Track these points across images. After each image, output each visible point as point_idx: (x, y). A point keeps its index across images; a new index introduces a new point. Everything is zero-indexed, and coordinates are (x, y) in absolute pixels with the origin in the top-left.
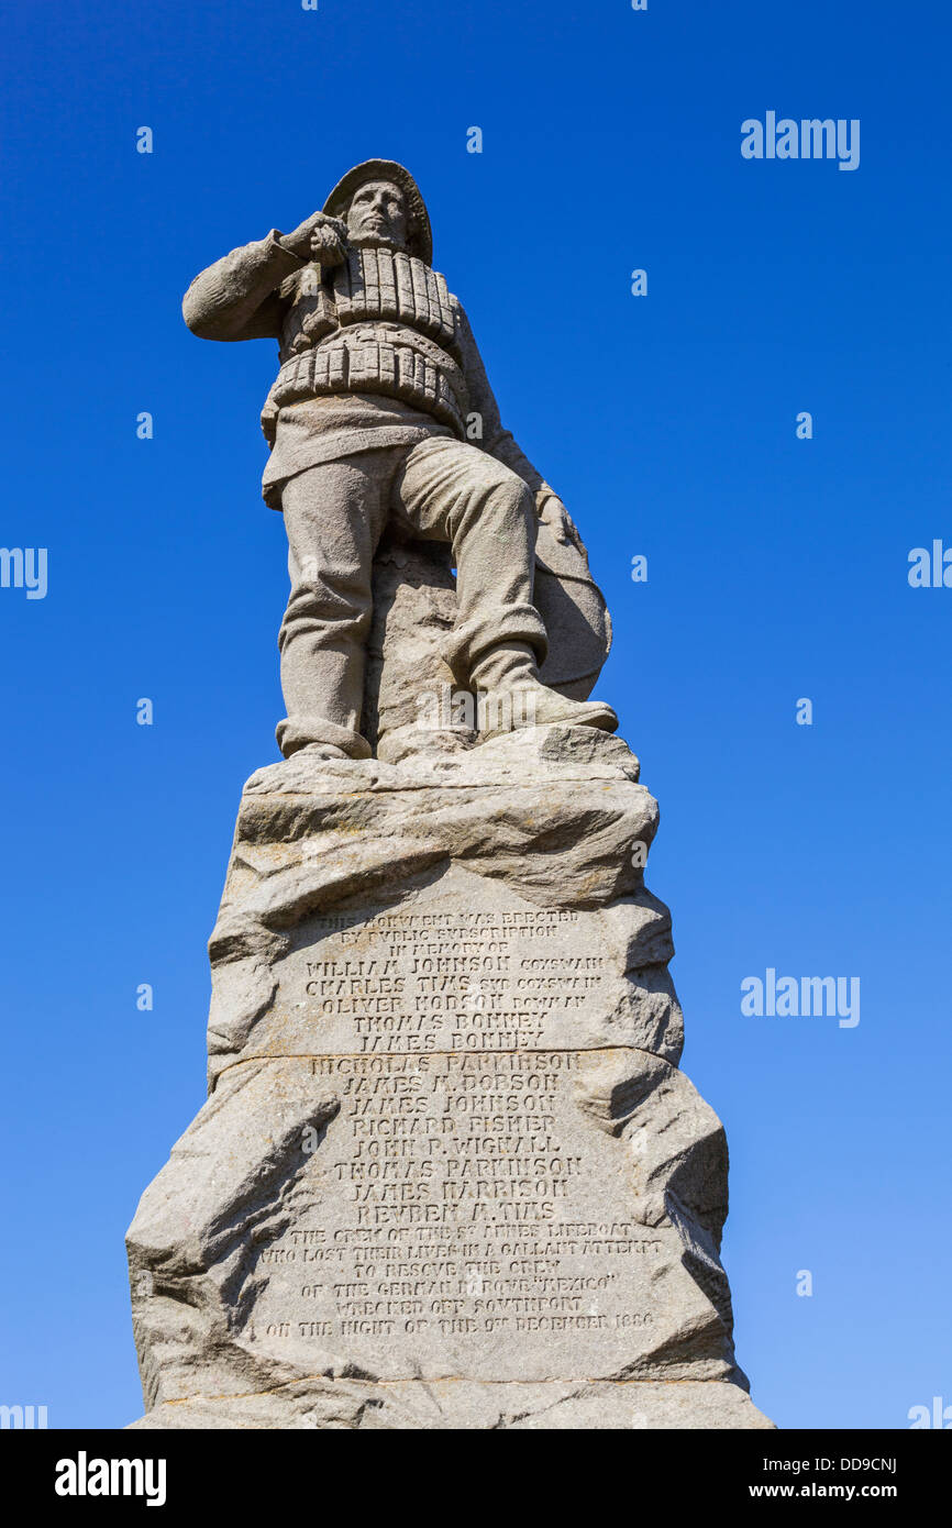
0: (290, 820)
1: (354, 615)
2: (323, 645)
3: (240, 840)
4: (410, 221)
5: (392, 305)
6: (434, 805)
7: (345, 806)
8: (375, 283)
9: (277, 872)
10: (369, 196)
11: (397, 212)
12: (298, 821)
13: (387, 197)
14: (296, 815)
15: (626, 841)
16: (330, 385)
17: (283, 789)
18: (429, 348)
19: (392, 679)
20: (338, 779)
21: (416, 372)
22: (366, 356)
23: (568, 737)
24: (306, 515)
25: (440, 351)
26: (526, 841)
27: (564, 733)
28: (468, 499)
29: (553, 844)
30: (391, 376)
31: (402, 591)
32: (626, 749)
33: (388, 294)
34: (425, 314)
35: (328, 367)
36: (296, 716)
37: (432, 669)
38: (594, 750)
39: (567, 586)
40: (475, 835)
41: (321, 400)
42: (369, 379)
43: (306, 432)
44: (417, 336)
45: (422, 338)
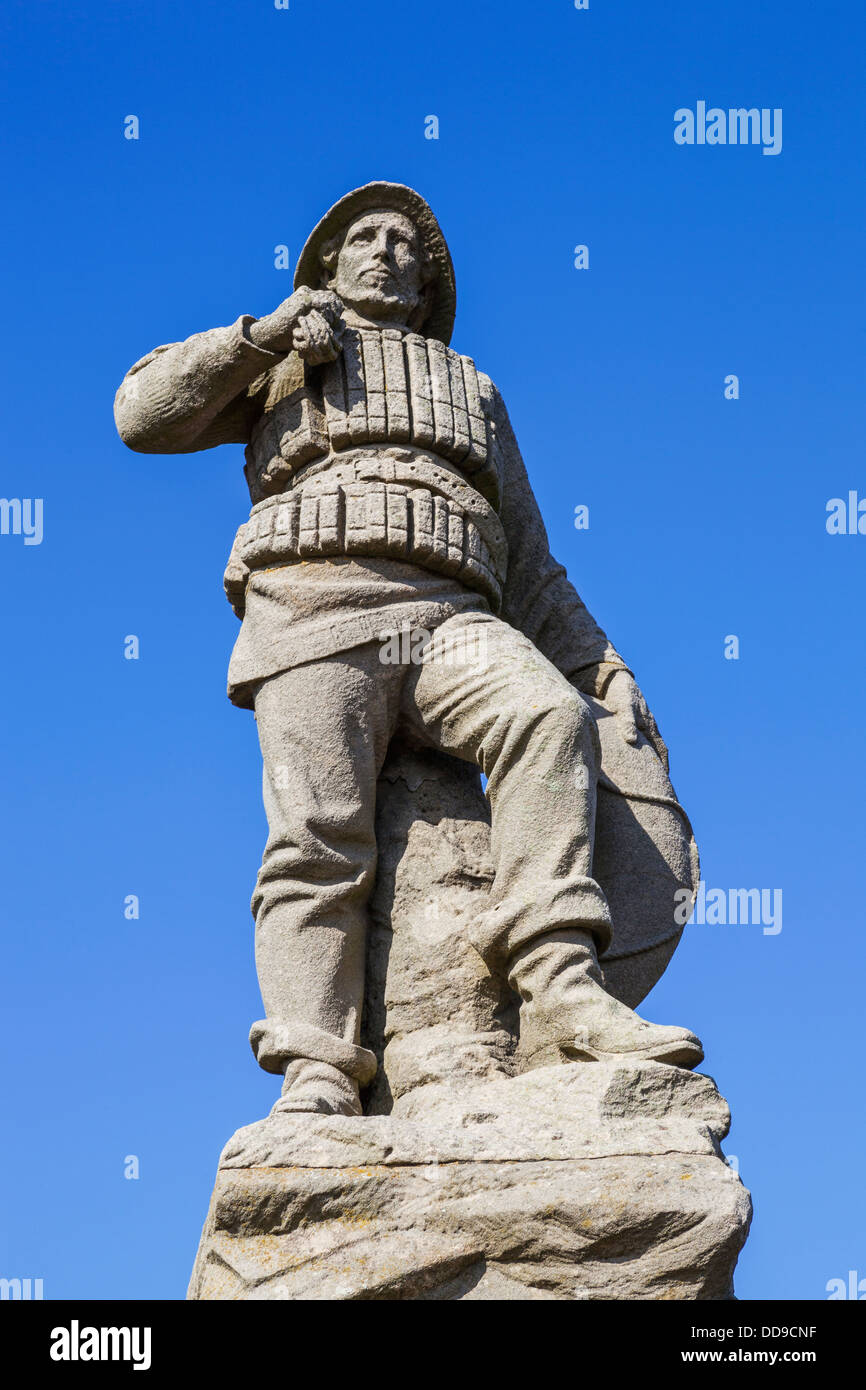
0: (282, 1207)
1: (350, 874)
2: (313, 920)
3: (217, 1229)
4: (425, 264)
5: (403, 424)
6: (466, 1188)
7: (351, 1188)
8: (380, 387)
9: (266, 1279)
10: (369, 235)
11: (407, 257)
12: (291, 1209)
13: (393, 237)
14: (289, 1201)
15: (710, 1251)
16: (320, 546)
17: (271, 1161)
18: (454, 486)
19: (404, 965)
20: (341, 1145)
21: (437, 526)
22: (369, 506)
23: (637, 1081)
24: (289, 735)
25: (470, 490)
26: (582, 1245)
27: (632, 1077)
28: (507, 729)
29: (618, 1249)
30: (402, 535)
31: (417, 832)
32: (714, 1093)
33: (398, 405)
34: (448, 433)
35: (317, 519)
36: (278, 1019)
37: (457, 954)
38: (672, 1097)
39: (639, 811)
40: (517, 1234)
41: (306, 567)
42: (372, 540)
43: (288, 615)
44: (437, 469)
45: (444, 472)
